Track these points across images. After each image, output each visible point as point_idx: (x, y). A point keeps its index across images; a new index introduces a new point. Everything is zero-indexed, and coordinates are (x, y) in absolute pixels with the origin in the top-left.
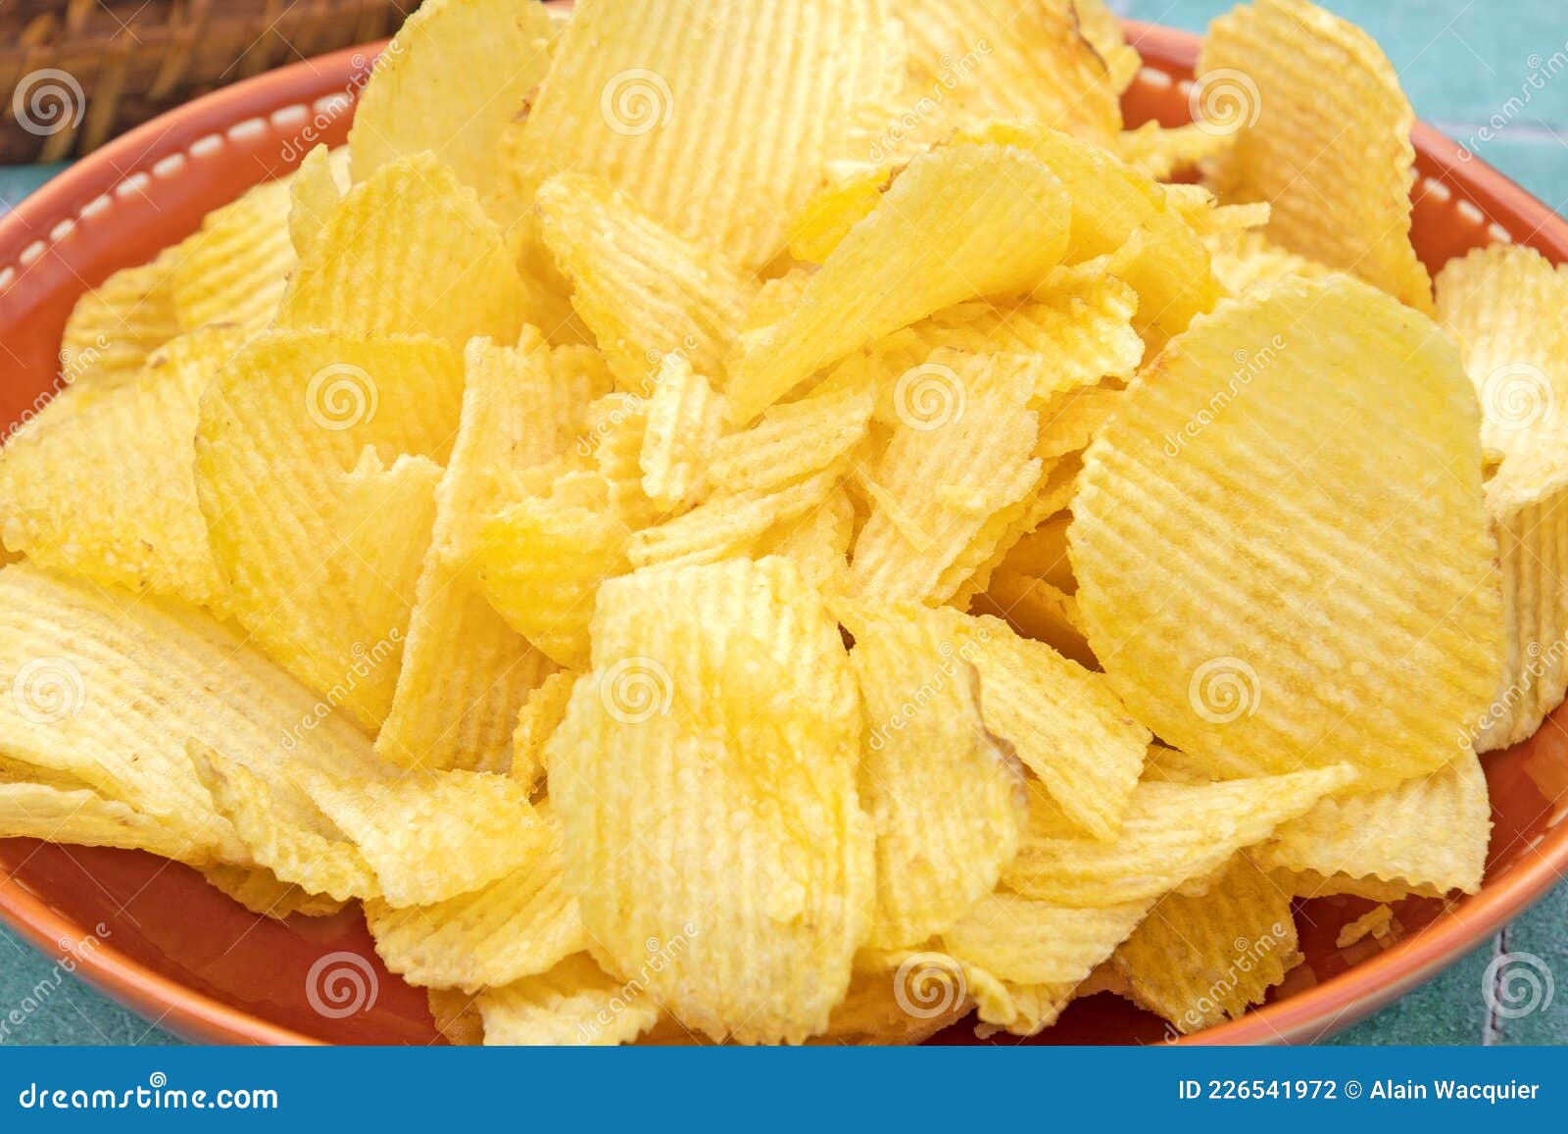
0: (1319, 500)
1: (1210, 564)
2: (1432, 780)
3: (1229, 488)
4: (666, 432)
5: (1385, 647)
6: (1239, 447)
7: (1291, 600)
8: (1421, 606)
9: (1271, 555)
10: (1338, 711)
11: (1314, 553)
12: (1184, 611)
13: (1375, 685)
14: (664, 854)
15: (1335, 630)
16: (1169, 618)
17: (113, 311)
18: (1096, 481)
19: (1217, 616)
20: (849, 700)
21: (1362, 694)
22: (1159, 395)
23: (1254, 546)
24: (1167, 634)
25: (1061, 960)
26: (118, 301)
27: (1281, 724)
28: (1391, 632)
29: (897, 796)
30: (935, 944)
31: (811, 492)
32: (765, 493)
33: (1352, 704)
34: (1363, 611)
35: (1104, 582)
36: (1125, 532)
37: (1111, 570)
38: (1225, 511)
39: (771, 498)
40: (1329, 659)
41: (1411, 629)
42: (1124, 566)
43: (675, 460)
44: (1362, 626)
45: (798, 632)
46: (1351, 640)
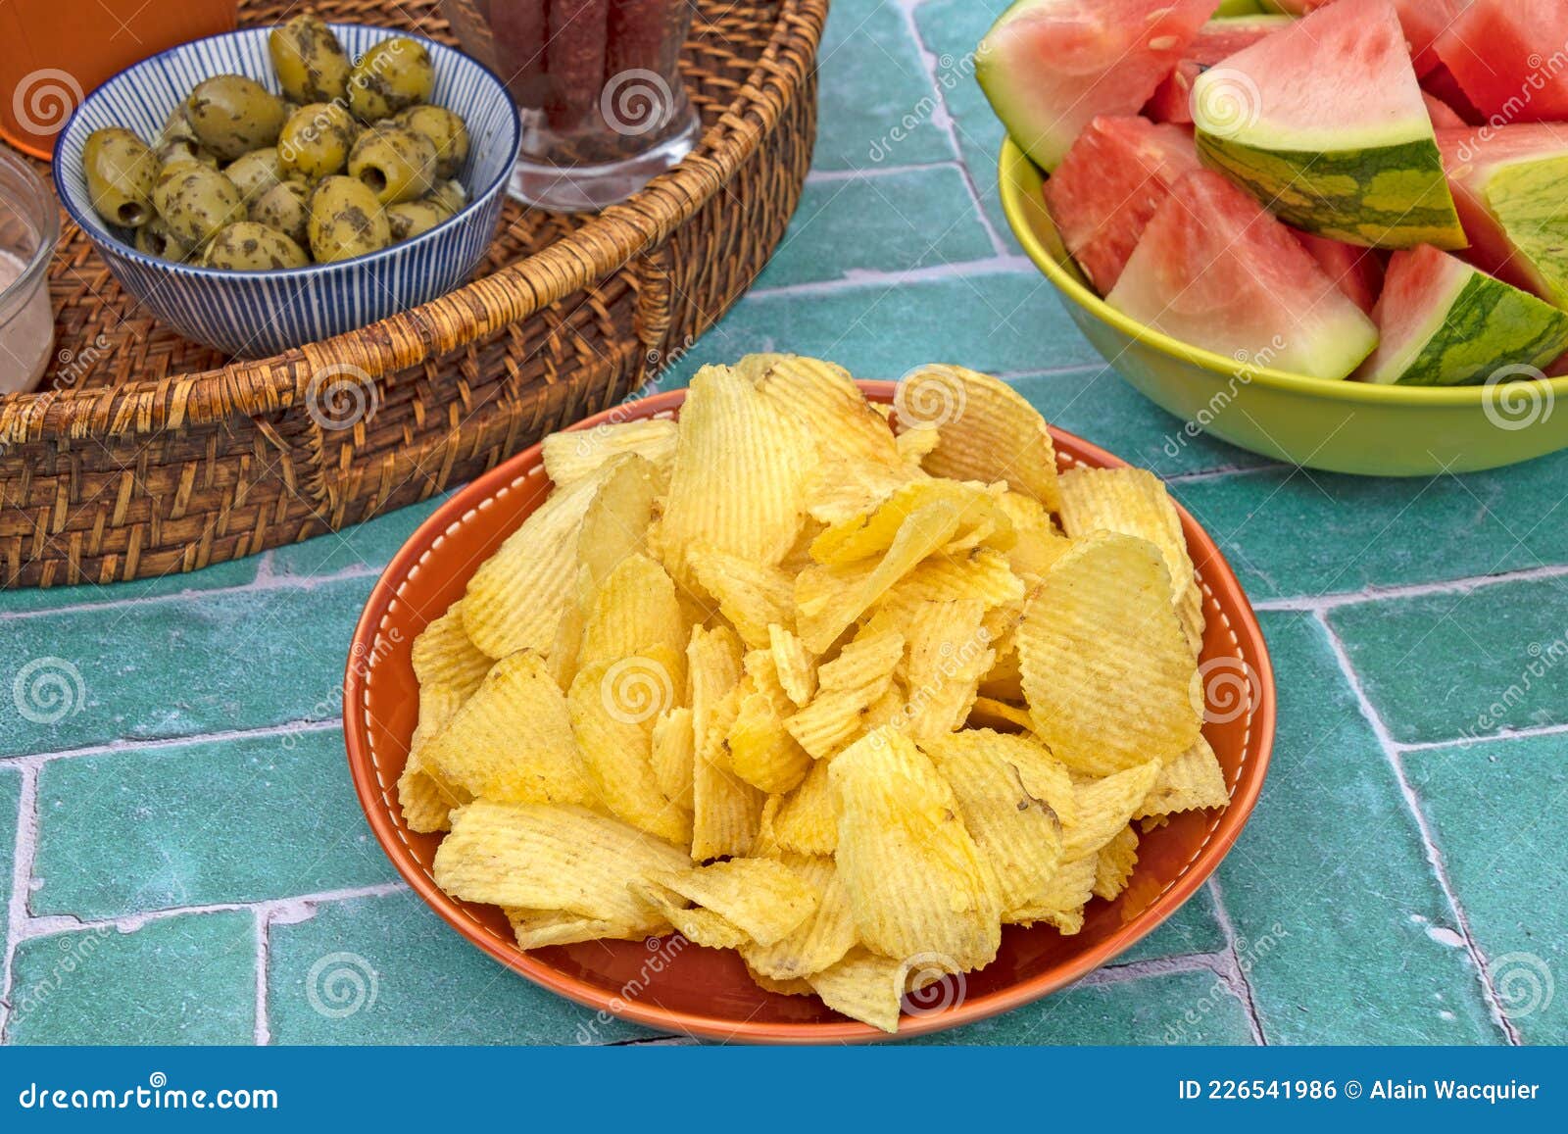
0: (1116, 637)
1: (1076, 678)
2: (1186, 754)
3: (1077, 640)
4: (786, 666)
5: (1156, 697)
6: (1078, 621)
7: (1114, 686)
8: (1165, 672)
9: (1101, 667)
10: (1143, 732)
11: (1119, 662)
12: (1072, 704)
13: (1157, 717)
14: (894, 892)
15: (1135, 696)
16: (1068, 711)
18: (1027, 655)
19: (1087, 704)
20: (948, 792)
21: (1151, 721)
22: (1040, 606)
23: (1094, 665)
24: (1067, 718)
25: (1078, 893)
27: (1120, 745)
28: (1158, 689)
29: (987, 833)
30: (1028, 905)
31: (883, 685)
32: (856, 690)
33: (1149, 728)
34: (1145, 683)
35: (1041, 703)
36: (1043, 676)
37: (1043, 696)
38: (1078, 652)
39: (860, 693)
40: (1134, 709)
41: (1164, 685)
42: (1046, 692)
44: (1146, 689)
45: (910, 762)
46: (1143, 699)
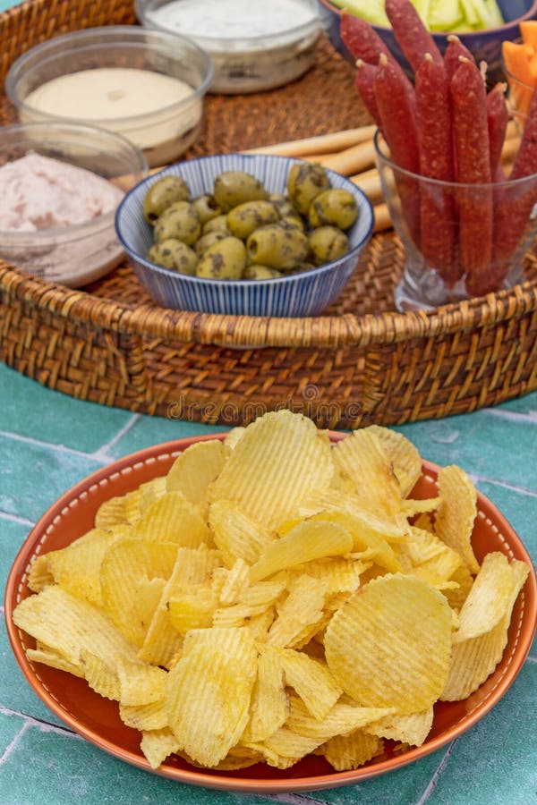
0: (402, 635)
1: (366, 647)
2: (421, 713)
3: (376, 628)
5: (414, 677)
6: (380, 617)
7: (388, 661)
8: (426, 666)
9: (385, 648)
10: (397, 692)
11: (397, 649)
12: (356, 661)
13: (408, 687)
14: (193, 709)
15: (399, 671)
16: (351, 662)
17: (111, 508)
18: (336, 622)
19: (366, 663)
20: (254, 672)
21: (404, 689)
22: (359, 600)
23: (380, 645)
24: (350, 666)
25: (296, 751)
26: (112, 505)
27: (380, 694)
28: (415, 673)
29: (260, 702)
30: (262, 743)
31: (262, 609)
32: (251, 606)
33: (400, 691)
34: (408, 667)
35: (333, 650)
36: (342, 637)
37: (336, 647)
38: (374, 634)
39: (251, 609)
40: (396, 678)
41: (421, 672)
42: (340, 647)
43: (233, 590)
44: (408, 671)
45: (245, 650)
46: (403, 673)
